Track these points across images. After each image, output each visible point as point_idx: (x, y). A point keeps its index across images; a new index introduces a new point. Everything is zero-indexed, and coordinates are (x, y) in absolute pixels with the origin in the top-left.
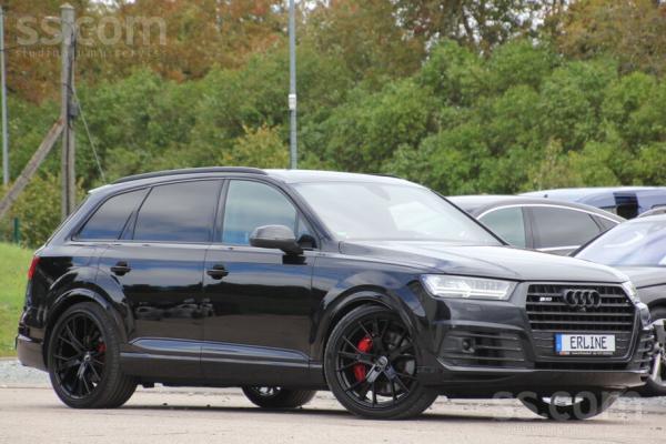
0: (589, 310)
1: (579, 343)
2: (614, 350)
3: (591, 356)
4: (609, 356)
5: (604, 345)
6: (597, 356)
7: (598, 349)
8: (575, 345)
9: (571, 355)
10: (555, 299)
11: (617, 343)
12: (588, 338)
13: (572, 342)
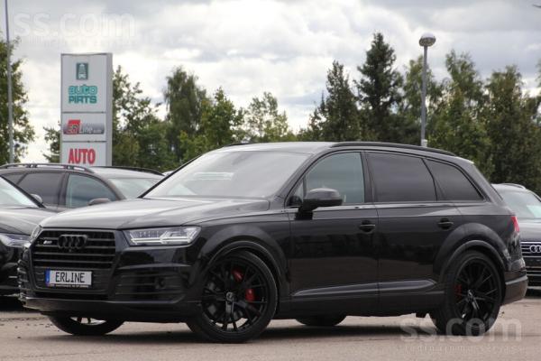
0: (77, 251)
1: (62, 278)
2: (90, 283)
3: (71, 288)
4: (86, 289)
5: (82, 280)
6: (76, 288)
7: (77, 283)
8: (59, 279)
9: (55, 287)
10: (54, 242)
11: (93, 278)
12: (69, 274)
13: (57, 276)
